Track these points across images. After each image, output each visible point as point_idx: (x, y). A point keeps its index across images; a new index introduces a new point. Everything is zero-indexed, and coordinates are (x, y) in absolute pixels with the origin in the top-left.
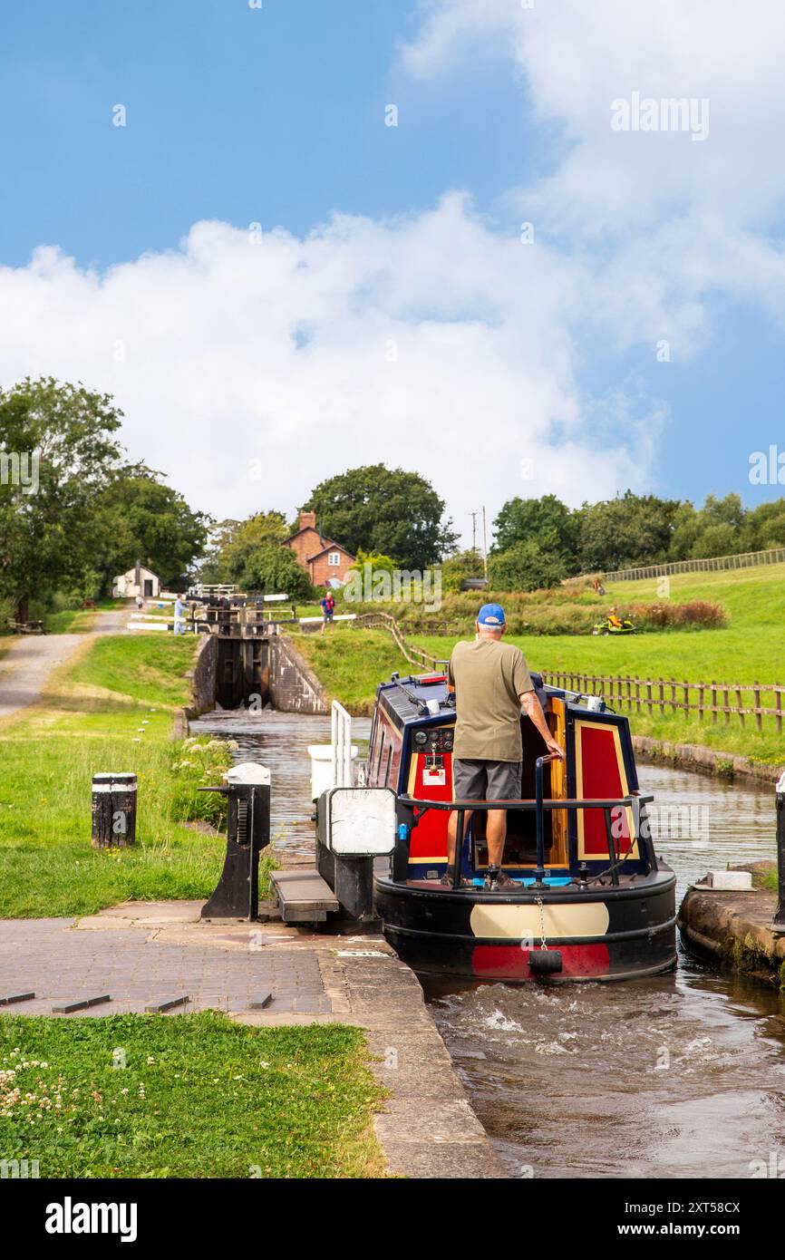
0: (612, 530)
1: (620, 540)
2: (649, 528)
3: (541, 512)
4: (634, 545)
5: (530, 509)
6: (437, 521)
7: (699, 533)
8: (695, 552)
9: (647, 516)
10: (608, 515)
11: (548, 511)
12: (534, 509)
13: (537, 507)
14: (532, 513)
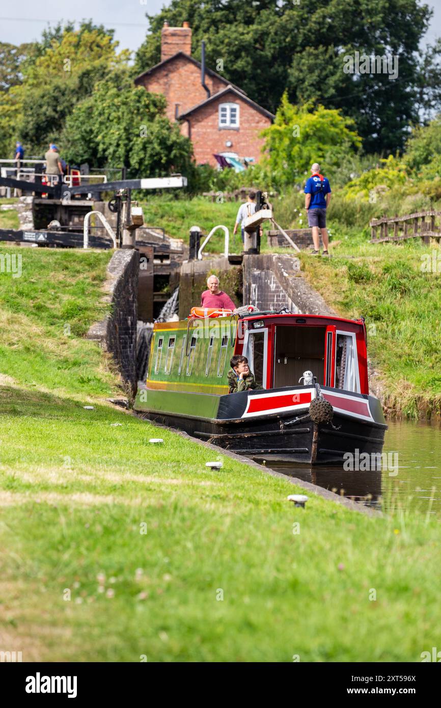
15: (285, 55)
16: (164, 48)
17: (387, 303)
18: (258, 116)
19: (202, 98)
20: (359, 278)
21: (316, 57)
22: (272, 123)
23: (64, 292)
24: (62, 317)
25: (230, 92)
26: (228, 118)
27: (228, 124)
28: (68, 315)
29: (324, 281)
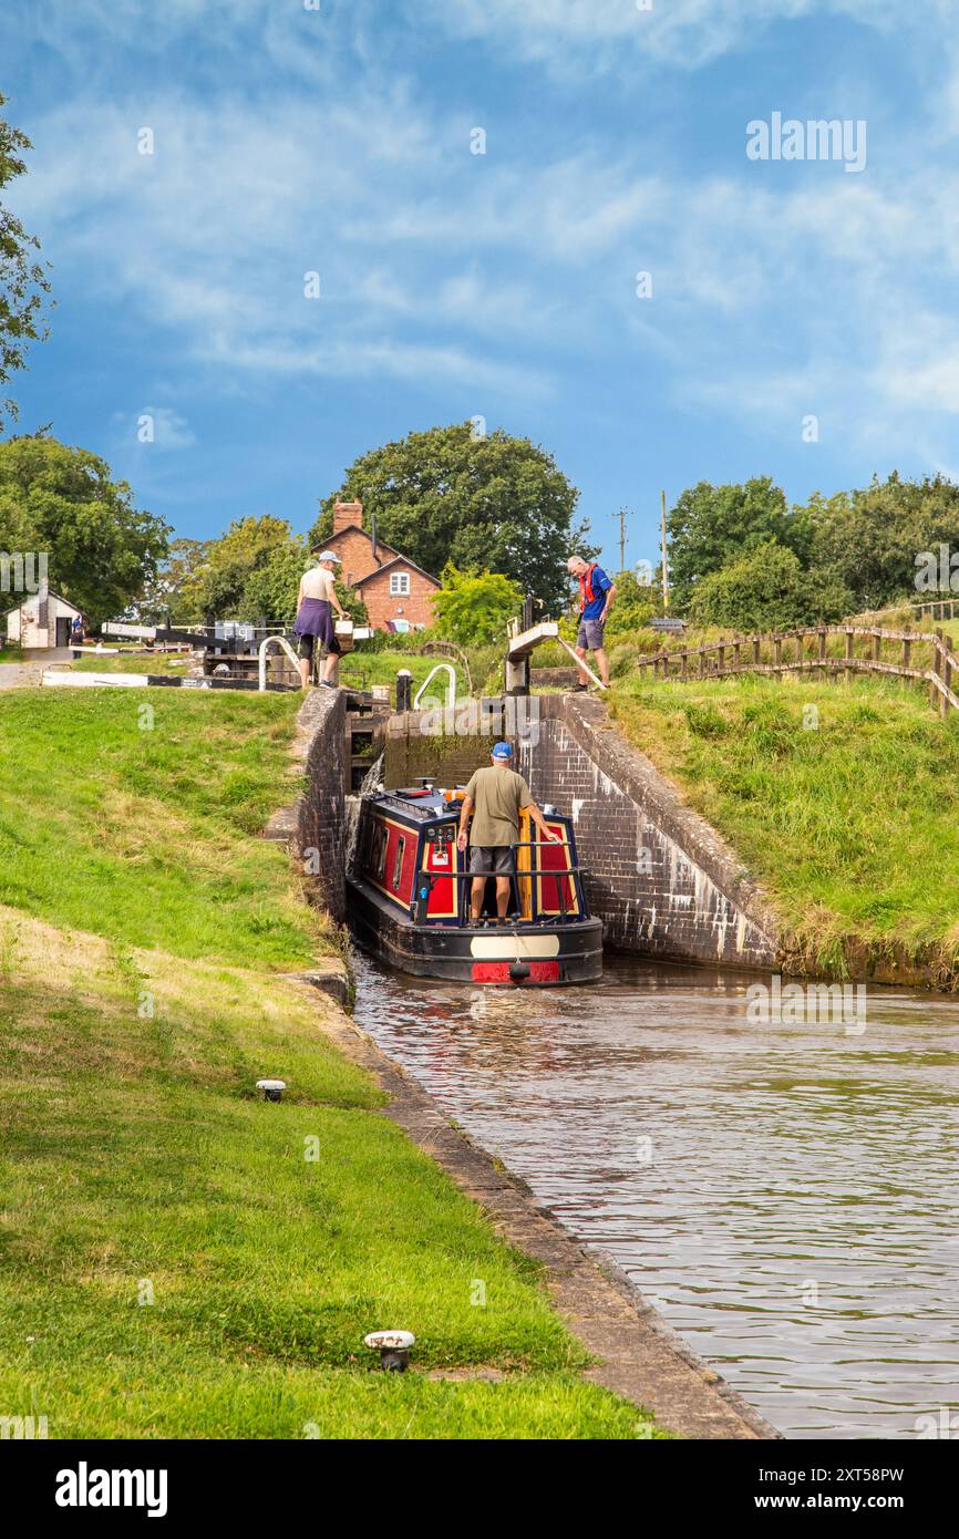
0: (874, 538)
1: (887, 554)
3: (748, 507)
5: (728, 503)
6: (563, 525)
9: (935, 514)
10: (865, 513)
11: (759, 506)
12: (734, 502)
13: (739, 500)
14: (730, 510)
15: (447, 532)
16: (336, 522)
17: (758, 769)
18: (428, 584)
19: (373, 568)
20: (708, 730)
21: (477, 533)
22: (441, 589)
23: (226, 759)
24: (222, 801)
25: (401, 561)
26: (399, 587)
27: (399, 591)
28: (232, 797)
29: (650, 735)
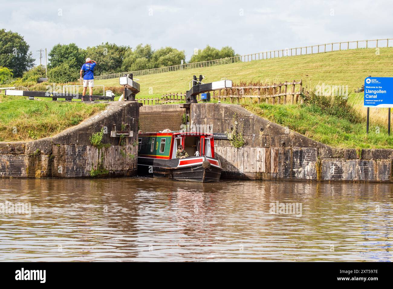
0: (98, 59)
1: (101, 63)
2: (114, 59)
3: (69, 51)
4: (107, 65)
5: (64, 50)
6: (25, 53)
7: (134, 61)
8: (132, 68)
9: (112, 54)
10: (97, 53)
11: (72, 51)
12: (66, 49)
13: (67, 49)
14: (65, 51)
